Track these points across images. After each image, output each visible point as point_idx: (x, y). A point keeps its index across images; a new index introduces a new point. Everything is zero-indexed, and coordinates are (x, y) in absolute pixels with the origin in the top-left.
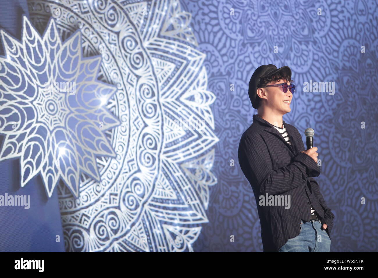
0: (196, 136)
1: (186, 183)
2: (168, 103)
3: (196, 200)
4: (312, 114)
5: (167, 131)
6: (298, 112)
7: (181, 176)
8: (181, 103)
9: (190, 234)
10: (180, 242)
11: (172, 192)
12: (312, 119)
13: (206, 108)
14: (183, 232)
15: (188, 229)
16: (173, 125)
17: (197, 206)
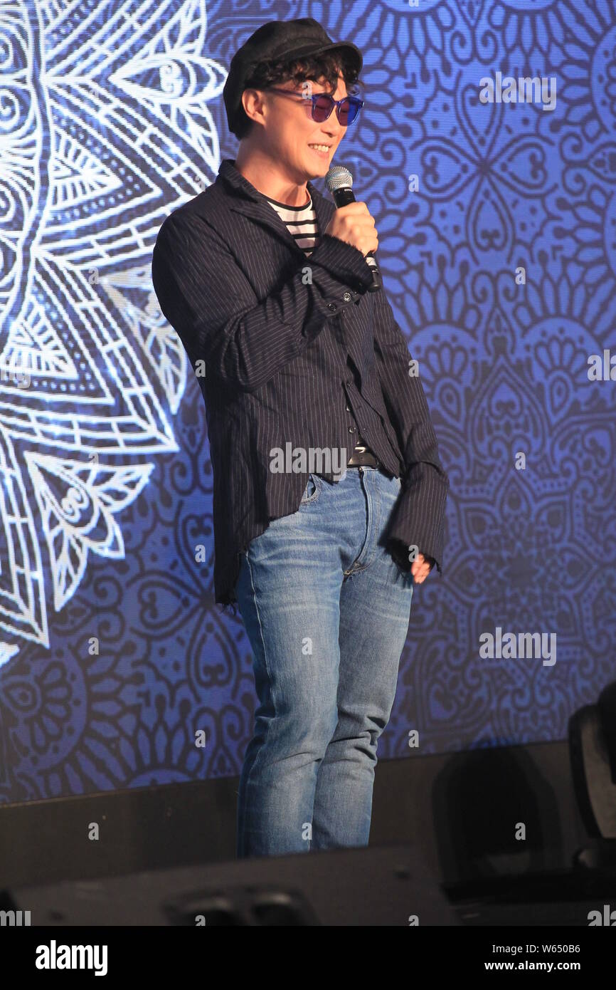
0: (157, 192)
1: (112, 332)
2: (69, 89)
3: (140, 383)
4: (556, 138)
5: (59, 174)
6: (509, 130)
7: (97, 310)
8: (115, 91)
9: (116, 483)
10: (77, 506)
11: (62, 358)
12: (552, 152)
13: (195, 110)
14: (93, 476)
15: (108, 469)
16: (80, 158)
17: (143, 401)
